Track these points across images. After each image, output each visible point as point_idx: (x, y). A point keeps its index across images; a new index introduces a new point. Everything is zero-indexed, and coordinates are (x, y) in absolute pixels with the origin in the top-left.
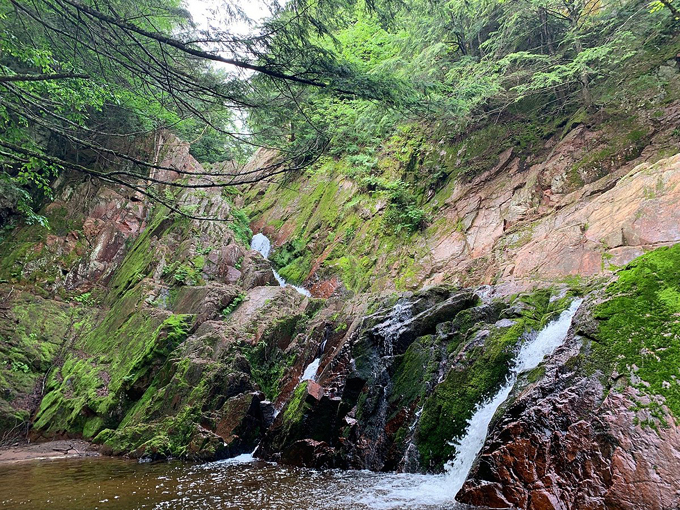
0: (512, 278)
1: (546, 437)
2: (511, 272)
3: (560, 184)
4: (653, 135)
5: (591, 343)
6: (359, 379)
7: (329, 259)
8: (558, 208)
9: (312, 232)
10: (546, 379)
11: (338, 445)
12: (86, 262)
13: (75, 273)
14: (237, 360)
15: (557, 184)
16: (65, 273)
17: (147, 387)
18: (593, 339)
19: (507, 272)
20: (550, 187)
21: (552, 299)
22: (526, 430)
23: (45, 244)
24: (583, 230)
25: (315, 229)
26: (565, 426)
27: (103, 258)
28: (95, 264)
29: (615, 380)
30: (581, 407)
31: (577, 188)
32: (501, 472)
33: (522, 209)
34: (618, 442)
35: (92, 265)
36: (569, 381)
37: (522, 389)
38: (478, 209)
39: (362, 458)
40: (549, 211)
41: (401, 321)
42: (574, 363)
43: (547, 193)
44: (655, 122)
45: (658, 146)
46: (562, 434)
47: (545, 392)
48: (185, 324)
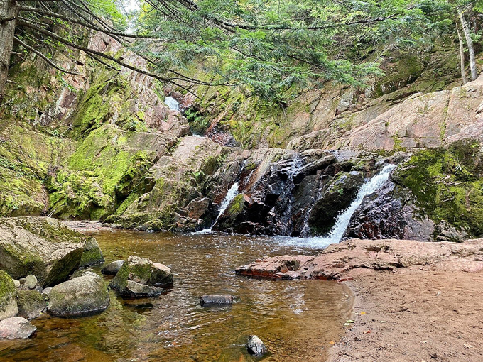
0: (350, 147)
1: (378, 222)
2: (348, 144)
3: (370, 92)
4: (423, 71)
5: (398, 186)
6: (274, 195)
7: (224, 120)
8: (368, 106)
9: (209, 100)
10: (378, 199)
11: (266, 224)
12: (53, 107)
13: (47, 114)
14: (191, 181)
15: (368, 92)
16: (40, 114)
17: (130, 192)
18: (399, 184)
19: (346, 144)
20: (364, 93)
21: (377, 163)
22: (371, 218)
23: (25, 92)
24: (386, 125)
25: (212, 99)
26: (386, 218)
27: (64, 105)
28: (59, 108)
29: (407, 201)
30: (392, 211)
31: (379, 96)
32: (360, 234)
33: (347, 104)
34: (406, 224)
35: (57, 109)
36: (388, 201)
37: (367, 203)
38: (320, 99)
39: (280, 230)
40: (362, 108)
41: (297, 167)
42: (390, 193)
43: (362, 96)
44: (425, 63)
45: (424, 78)
46: (385, 221)
47: (378, 204)
48: (149, 157)
